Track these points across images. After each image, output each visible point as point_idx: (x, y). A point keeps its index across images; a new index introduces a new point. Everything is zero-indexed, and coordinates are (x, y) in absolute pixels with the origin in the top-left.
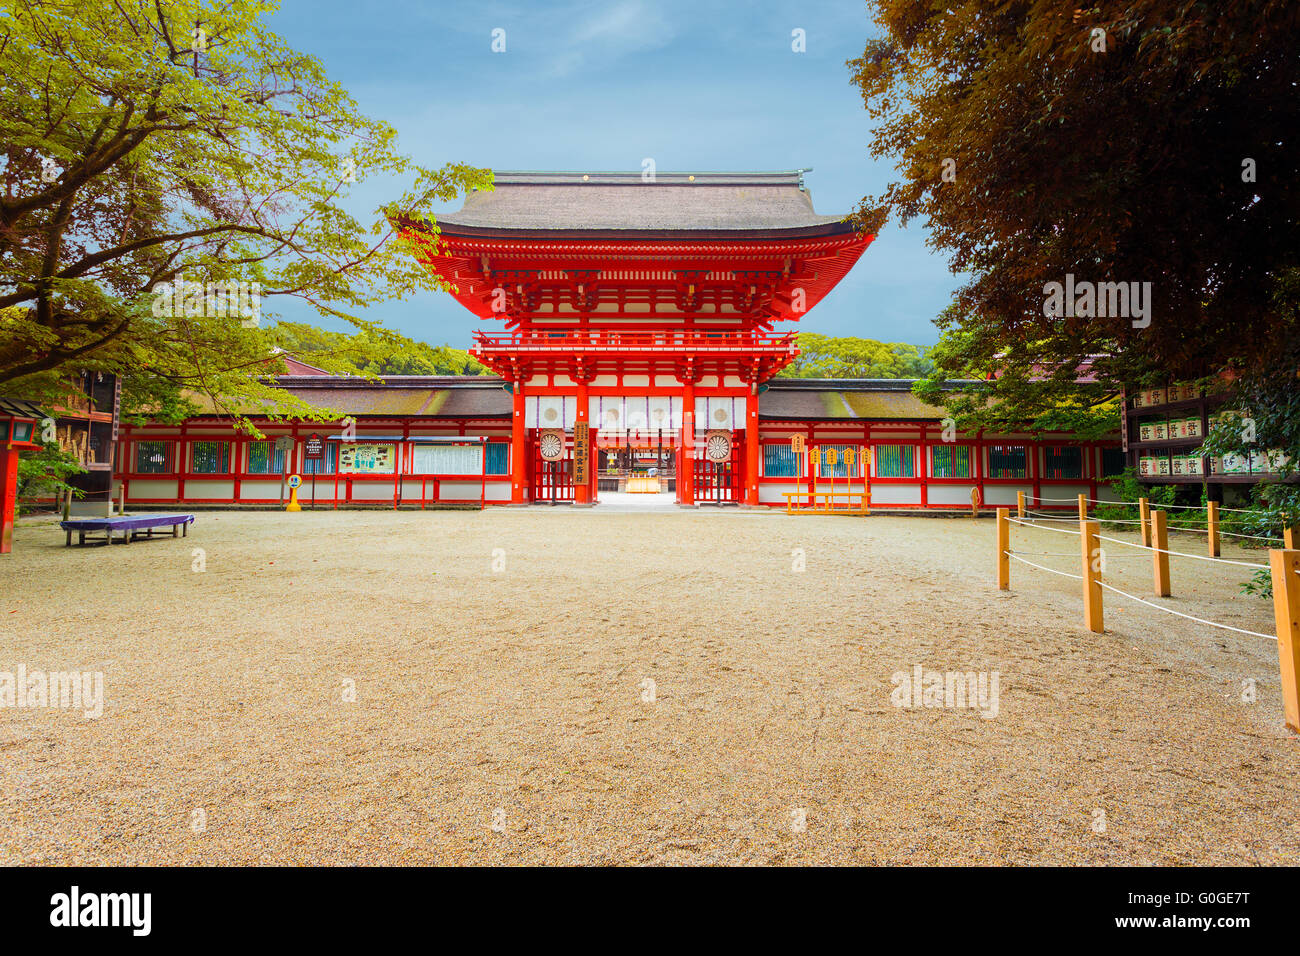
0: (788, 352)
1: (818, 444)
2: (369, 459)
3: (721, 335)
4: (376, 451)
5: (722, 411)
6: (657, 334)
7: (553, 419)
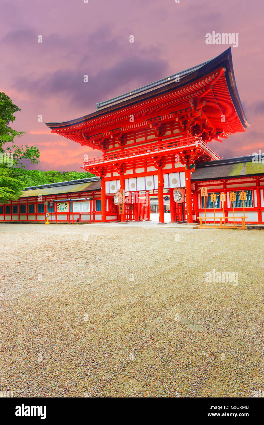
0: (195, 146)
1: (229, 191)
2: (63, 207)
3: (180, 141)
4: (65, 205)
5: (175, 179)
6: (156, 146)
7: (114, 190)
